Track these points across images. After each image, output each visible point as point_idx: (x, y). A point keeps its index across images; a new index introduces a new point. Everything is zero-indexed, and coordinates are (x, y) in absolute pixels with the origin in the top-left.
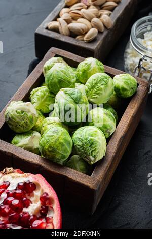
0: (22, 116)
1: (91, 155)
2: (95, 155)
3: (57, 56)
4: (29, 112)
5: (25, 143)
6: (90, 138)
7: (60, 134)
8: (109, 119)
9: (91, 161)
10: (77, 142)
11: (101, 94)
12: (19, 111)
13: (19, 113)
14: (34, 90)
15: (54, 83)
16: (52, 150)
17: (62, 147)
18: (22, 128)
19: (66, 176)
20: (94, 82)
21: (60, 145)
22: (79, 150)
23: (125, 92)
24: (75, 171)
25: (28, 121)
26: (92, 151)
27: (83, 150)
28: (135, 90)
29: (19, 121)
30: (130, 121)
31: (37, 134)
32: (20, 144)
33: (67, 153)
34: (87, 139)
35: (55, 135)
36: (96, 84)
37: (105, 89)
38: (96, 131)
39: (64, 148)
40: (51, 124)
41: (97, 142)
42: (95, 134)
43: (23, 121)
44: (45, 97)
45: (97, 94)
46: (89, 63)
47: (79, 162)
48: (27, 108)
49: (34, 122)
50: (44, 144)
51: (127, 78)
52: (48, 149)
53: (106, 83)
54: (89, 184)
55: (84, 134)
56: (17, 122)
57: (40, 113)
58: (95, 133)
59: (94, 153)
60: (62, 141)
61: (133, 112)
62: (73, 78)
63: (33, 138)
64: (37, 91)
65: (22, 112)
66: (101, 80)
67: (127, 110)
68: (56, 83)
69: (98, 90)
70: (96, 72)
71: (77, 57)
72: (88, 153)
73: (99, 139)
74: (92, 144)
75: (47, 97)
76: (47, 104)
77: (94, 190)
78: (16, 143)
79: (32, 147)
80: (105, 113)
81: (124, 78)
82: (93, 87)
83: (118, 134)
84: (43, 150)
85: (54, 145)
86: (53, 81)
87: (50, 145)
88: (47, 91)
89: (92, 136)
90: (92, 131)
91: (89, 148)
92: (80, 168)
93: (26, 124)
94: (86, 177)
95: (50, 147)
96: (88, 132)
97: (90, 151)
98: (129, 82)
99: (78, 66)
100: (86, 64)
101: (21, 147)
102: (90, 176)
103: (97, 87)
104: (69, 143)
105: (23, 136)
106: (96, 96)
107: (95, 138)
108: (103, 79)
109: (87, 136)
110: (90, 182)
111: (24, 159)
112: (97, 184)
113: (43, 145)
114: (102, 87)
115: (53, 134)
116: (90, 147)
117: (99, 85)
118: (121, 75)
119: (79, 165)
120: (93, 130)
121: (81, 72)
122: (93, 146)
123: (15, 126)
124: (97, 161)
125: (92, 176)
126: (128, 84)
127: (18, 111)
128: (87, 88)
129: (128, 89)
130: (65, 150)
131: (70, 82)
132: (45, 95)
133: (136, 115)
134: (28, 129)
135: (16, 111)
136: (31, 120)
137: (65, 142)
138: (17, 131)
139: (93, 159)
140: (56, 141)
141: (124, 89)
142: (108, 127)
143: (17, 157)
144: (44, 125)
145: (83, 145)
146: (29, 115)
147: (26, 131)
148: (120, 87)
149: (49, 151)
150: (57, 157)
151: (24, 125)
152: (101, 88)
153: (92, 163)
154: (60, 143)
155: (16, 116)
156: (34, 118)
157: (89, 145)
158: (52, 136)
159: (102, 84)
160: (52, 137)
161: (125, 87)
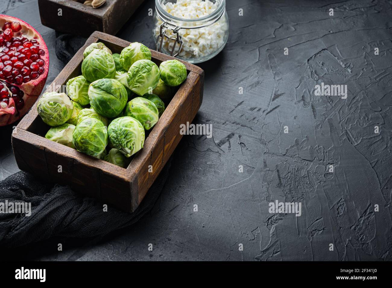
0: (54, 108)
1: (127, 147)
2: (131, 147)
3: (100, 41)
4: (63, 103)
5: (59, 137)
6: (124, 128)
7: (93, 125)
8: (149, 110)
9: (127, 153)
10: (111, 133)
11: (144, 82)
12: (52, 102)
13: (51, 105)
14: (70, 80)
15: (88, 71)
16: (85, 142)
17: (94, 139)
18: (55, 121)
19: (100, 169)
20: (136, 70)
21: (93, 137)
22: (114, 143)
23: (172, 81)
24: (110, 164)
25: (62, 114)
26: (127, 142)
27: (117, 142)
28: (183, 78)
29: (52, 113)
30: (175, 111)
31: (72, 127)
32: (54, 138)
33: (100, 145)
34: (121, 130)
35: (88, 126)
36: (138, 72)
37: (148, 77)
38: (131, 122)
39: (97, 140)
40: (86, 115)
41: (132, 133)
42: (130, 125)
43: (56, 113)
44: (82, 86)
45: (139, 82)
46: (132, 49)
47: (116, 155)
48: (61, 99)
49: (68, 114)
50: (76, 135)
51: (173, 64)
52: (80, 141)
53: (149, 71)
54: (124, 177)
55: (118, 125)
56: (50, 114)
57: (78, 105)
58: (130, 123)
59: (129, 144)
60: (95, 132)
61: (180, 102)
62: (111, 68)
63: (67, 131)
64: (73, 81)
65: (55, 103)
66: (143, 67)
67: (173, 100)
68: (90, 73)
69: (140, 78)
70: (141, 58)
71: (122, 42)
72: (123, 145)
73: (134, 130)
74: (126, 135)
75: (84, 87)
76: (84, 95)
77: (129, 182)
78: (49, 137)
79: (66, 141)
80: (145, 104)
81: (170, 65)
82: (134, 75)
83: (160, 125)
84: (76, 143)
85: (86, 136)
86: (88, 70)
87: (82, 136)
88: (83, 80)
89: (126, 127)
90: (126, 122)
91: (124, 140)
92: (116, 162)
93: (60, 116)
94: (121, 170)
95: (83, 139)
96: (122, 123)
97: (125, 143)
98: (176, 70)
99: (122, 52)
100: (129, 50)
101: (55, 141)
102: (126, 168)
103: (139, 75)
104: (102, 134)
105: (56, 129)
106: (138, 85)
107: (131, 129)
108: (145, 66)
109: (121, 127)
110: (126, 175)
111: (56, 153)
112: (132, 177)
113: (75, 137)
114: (144, 75)
115: (85, 126)
116: (124, 138)
117: (141, 73)
118: (168, 61)
119: (115, 158)
120: (129, 121)
121: (123, 59)
122: (128, 137)
123: (48, 119)
124: (133, 153)
125: (127, 169)
126: (175, 72)
127: (50, 102)
128: (128, 77)
129: (175, 77)
130: (99, 142)
131: (106, 73)
132: (81, 84)
133: (183, 104)
134: (62, 121)
135: (49, 103)
136: (65, 112)
137: (98, 134)
138: (51, 124)
139: (129, 151)
140: (88, 133)
141: (170, 78)
142: (149, 118)
143: (49, 150)
144: (79, 117)
145: (117, 136)
146: (63, 106)
147: (61, 123)
148: (166, 75)
149: (82, 143)
150: (90, 149)
151: (58, 117)
152: (143, 77)
153: (129, 155)
154: (92, 135)
155: (48, 108)
156: (68, 110)
157: (123, 136)
158: (85, 127)
159: (144, 71)
160: (84, 129)
161: (171, 75)
